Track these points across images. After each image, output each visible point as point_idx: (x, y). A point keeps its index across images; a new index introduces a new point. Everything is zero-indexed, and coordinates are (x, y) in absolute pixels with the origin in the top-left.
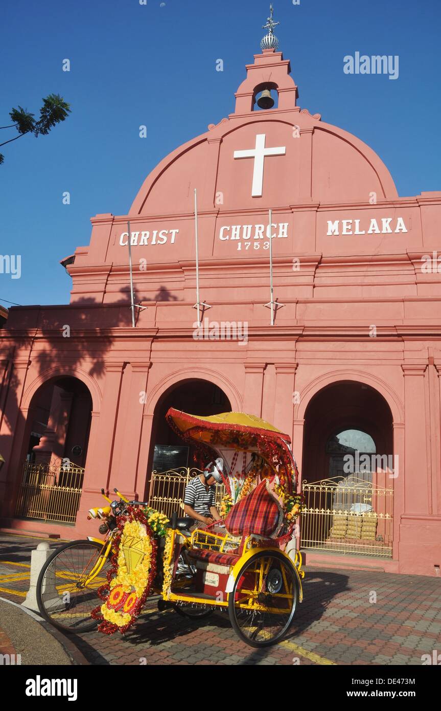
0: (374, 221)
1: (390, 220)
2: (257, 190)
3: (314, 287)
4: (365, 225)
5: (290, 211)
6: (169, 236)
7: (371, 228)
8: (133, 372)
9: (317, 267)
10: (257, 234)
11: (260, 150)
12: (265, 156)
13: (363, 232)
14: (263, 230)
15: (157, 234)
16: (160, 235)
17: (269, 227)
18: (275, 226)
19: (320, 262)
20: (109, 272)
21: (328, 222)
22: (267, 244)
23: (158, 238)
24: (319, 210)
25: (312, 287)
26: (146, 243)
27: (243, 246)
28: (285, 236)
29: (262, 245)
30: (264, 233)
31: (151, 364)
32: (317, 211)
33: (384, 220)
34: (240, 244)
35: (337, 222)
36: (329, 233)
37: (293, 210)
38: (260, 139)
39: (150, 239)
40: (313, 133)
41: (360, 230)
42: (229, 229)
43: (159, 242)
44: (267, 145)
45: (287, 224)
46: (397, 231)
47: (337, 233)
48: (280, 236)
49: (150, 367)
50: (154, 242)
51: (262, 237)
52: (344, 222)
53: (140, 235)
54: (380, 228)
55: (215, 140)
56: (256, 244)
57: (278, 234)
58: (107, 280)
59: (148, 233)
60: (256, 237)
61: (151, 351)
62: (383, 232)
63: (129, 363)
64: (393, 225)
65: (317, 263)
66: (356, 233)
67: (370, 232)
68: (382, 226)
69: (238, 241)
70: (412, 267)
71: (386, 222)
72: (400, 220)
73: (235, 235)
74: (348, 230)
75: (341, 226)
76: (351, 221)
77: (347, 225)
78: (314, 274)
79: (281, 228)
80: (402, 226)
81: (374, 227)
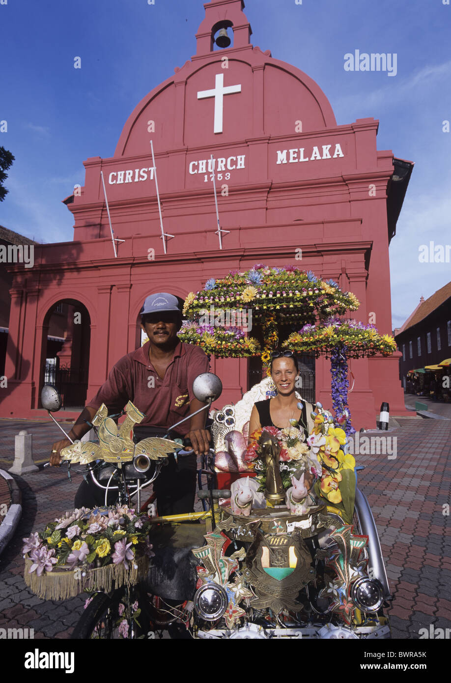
0: (316, 149)
1: (329, 146)
2: (218, 127)
3: (267, 209)
4: (308, 154)
5: (246, 145)
6: (148, 173)
7: (313, 155)
8: (119, 292)
9: (269, 192)
10: (219, 167)
11: (219, 90)
12: (224, 95)
13: (307, 159)
14: (224, 163)
15: (139, 172)
16: (142, 173)
17: (229, 160)
18: (234, 158)
19: (270, 188)
20: (102, 208)
21: (278, 152)
22: (228, 175)
23: (140, 176)
24: (270, 142)
25: (265, 209)
26: (131, 181)
27: (209, 178)
28: (243, 167)
29: (224, 176)
30: (226, 166)
31: (132, 285)
32: (268, 143)
33: (324, 147)
34: (206, 177)
35: (285, 152)
36: (279, 162)
37: (249, 143)
38: (219, 78)
39: (133, 177)
40: (264, 69)
41: (305, 157)
42: (196, 164)
43: (141, 179)
44: (226, 84)
45: (244, 156)
46: (335, 156)
47: (285, 162)
48: (239, 167)
49: (130, 288)
50: (136, 180)
51: (224, 169)
52: (291, 151)
53: (125, 174)
54: (321, 155)
55: (181, 83)
56: (219, 175)
57: (237, 166)
58: (102, 215)
59: (131, 172)
60: (219, 169)
61: (131, 275)
62: (323, 158)
63: (114, 286)
64: (332, 151)
65: (268, 189)
66: (300, 160)
67: (313, 158)
68: (322, 153)
69: (204, 174)
70: (346, 188)
71: (326, 149)
72: (338, 146)
73: (202, 169)
74: (294, 158)
75: (288, 155)
76: (296, 150)
77: (294, 154)
78: (266, 198)
79: (239, 160)
80: (339, 151)
81: (316, 154)
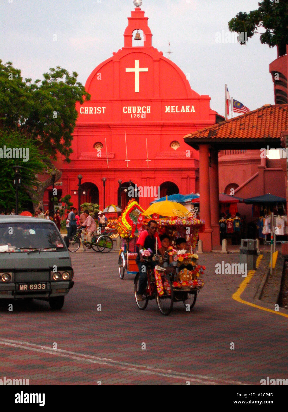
0: (183, 107)
1: (189, 106)
2: (137, 89)
4: (180, 109)
5: (151, 101)
6: (102, 110)
7: (182, 110)
9: (162, 127)
10: (138, 111)
11: (137, 70)
12: (139, 72)
13: (179, 112)
14: (140, 109)
15: (97, 109)
17: (143, 108)
18: (145, 107)
19: (163, 125)
20: (78, 127)
21: (166, 107)
22: (142, 115)
23: (97, 111)
25: (160, 135)
26: (92, 113)
27: (133, 116)
28: (150, 112)
29: (140, 116)
30: (141, 111)
32: (162, 102)
33: (187, 106)
35: (169, 107)
36: (166, 112)
38: (137, 63)
39: (94, 111)
40: (159, 62)
41: (178, 111)
42: (127, 108)
43: (98, 113)
44: (140, 67)
45: (150, 107)
46: (191, 111)
47: (169, 112)
52: (172, 107)
53: (89, 109)
55: (116, 62)
56: (138, 115)
57: (147, 111)
58: (78, 130)
59: (92, 108)
60: (138, 112)
62: (186, 112)
64: (190, 109)
66: (176, 112)
68: (186, 109)
69: (131, 114)
70: (195, 128)
71: (188, 107)
72: (193, 107)
73: (130, 111)
74: (173, 111)
75: (170, 108)
76: (174, 106)
77: (173, 108)
78: (160, 130)
79: (148, 108)
80: (193, 110)
81: (183, 110)
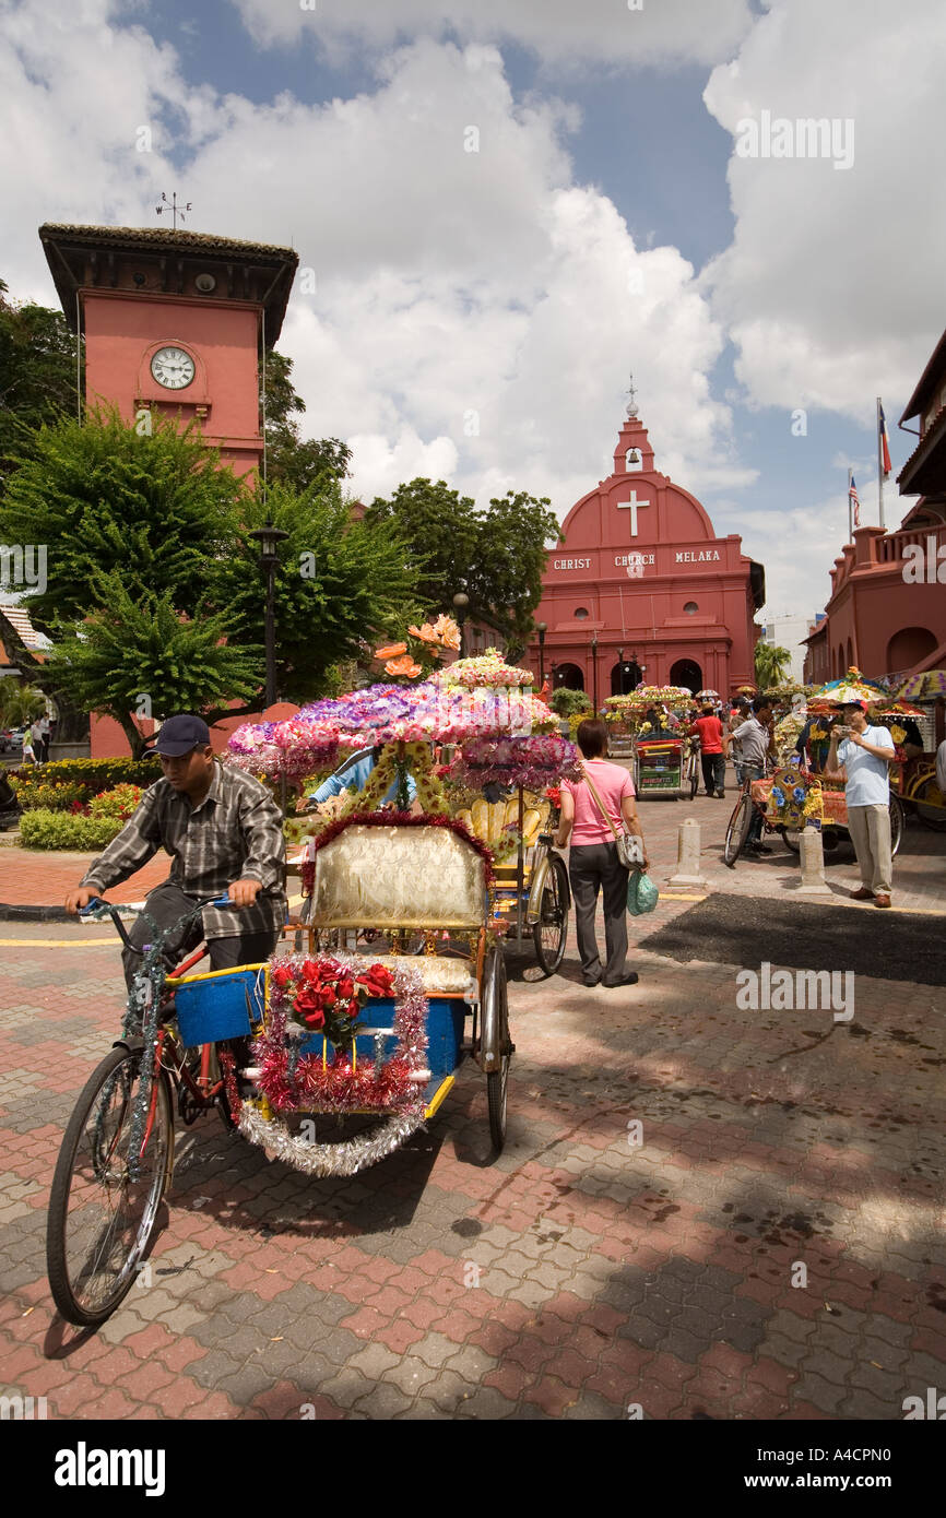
0: (702, 553)
1: (710, 552)
2: (634, 532)
4: (697, 556)
5: (654, 547)
6: (585, 563)
7: (700, 557)
9: (671, 583)
11: (634, 504)
12: (637, 507)
13: (696, 560)
14: (640, 559)
15: (577, 562)
16: (580, 563)
18: (647, 557)
19: (673, 581)
20: (552, 588)
21: (677, 554)
23: (578, 564)
25: (669, 595)
26: (572, 568)
27: (630, 569)
28: (653, 563)
29: (641, 568)
30: (641, 562)
32: (670, 547)
33: (707, 552)
34: (628, 568)
35: (681, 554)
36: (677, 561)
37: (657, 547)
38: (633, 494)
39: (573, 565)
40: (666, 492)
41: (694, 559)
42: (620, 559)
43: (579, 567)
44: (638, 500)
45: (654, 555)
46: (714, 559)
47: (681, 561)
48: (650, 563)
50: (576, 567)
51: (640, 564)
52: (686, 554)
53: (566, 562)
54: (705, 558)
55: (604, 494)
56: (637, 568)
57: (649, 561)
59: (571, 561)
62: (706, 560)
64: (712, 555)
65: (671, 581)
66: (692, 561)
67: (700, 560)
69: (626, 567)
70: (721, 582)
71: (708, 554)
72: (716, 552)
73: (625, 563)
74: (688, 559)
75: (683, 556)
76: (689, 553)
77: (687, 556)
78: (671, 587)
79: (651, 558)
80: (717, 556)
